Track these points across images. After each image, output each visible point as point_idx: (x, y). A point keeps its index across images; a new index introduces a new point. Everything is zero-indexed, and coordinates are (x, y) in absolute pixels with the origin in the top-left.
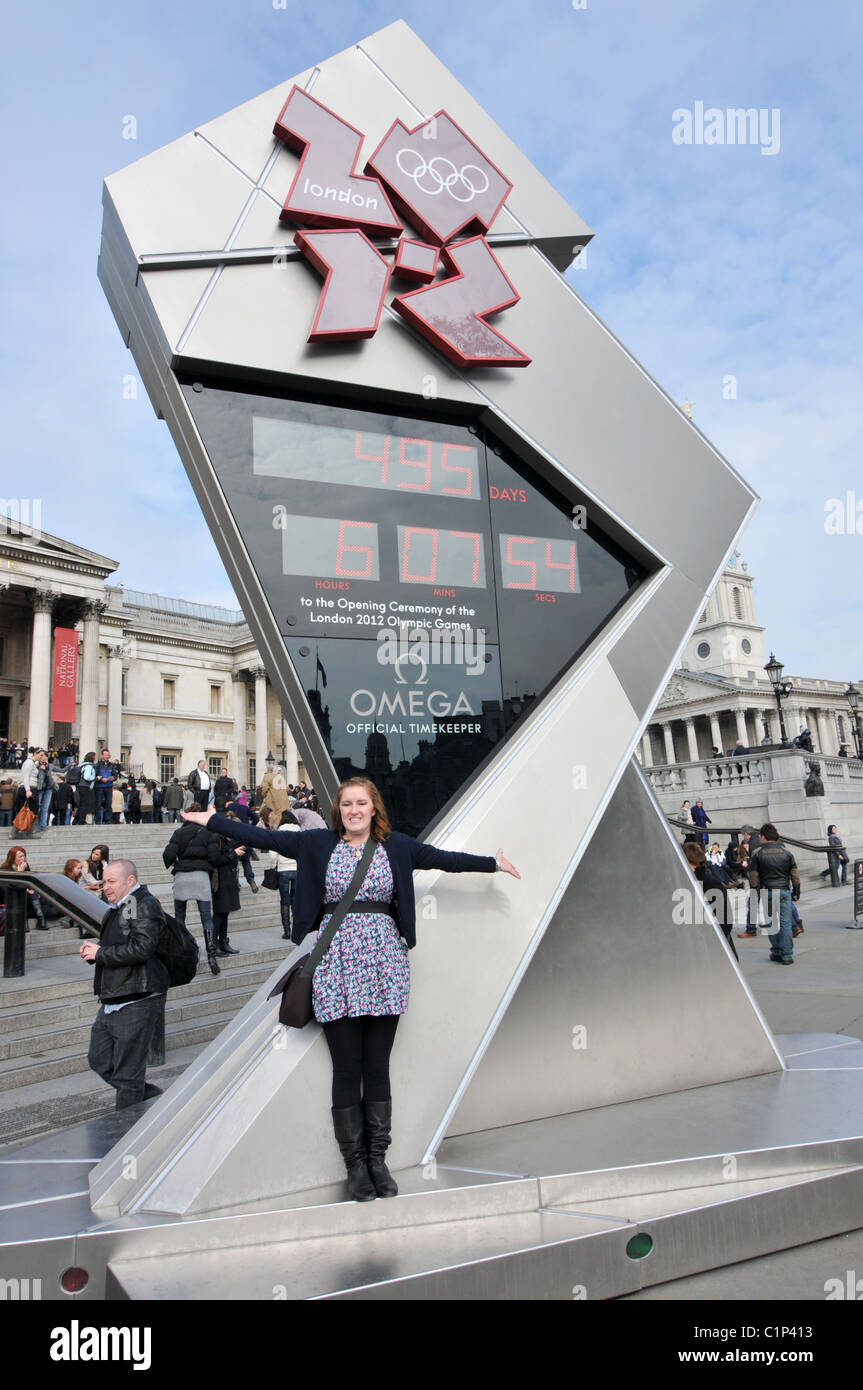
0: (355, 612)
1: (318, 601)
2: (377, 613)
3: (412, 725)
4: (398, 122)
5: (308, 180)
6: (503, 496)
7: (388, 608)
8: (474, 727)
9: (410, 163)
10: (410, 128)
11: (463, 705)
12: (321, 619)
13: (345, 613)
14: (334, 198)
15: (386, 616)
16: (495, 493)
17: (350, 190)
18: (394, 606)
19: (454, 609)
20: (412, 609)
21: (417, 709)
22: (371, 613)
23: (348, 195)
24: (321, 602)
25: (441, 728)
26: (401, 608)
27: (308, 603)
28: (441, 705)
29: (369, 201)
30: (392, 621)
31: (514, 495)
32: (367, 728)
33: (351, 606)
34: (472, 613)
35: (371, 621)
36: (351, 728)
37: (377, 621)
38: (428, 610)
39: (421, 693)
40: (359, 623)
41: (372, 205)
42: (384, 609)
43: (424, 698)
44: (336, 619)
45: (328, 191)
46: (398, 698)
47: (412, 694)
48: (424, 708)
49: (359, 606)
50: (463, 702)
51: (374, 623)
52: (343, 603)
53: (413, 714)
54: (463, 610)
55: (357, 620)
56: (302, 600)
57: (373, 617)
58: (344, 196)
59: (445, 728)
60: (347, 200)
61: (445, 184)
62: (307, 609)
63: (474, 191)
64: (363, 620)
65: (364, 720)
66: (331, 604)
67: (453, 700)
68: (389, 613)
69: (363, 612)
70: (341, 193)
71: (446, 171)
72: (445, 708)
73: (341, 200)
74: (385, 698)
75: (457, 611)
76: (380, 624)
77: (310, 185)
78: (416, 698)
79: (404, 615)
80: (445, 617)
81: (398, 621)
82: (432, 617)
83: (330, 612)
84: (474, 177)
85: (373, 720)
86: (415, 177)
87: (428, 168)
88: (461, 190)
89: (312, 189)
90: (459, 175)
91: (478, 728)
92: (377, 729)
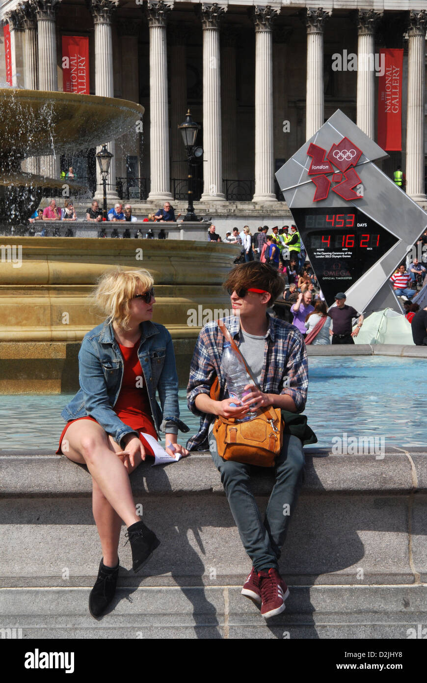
2: (329, 255)
3: (336, 278)
4: (334, 145)
5: (313, 165)
9: (337, 154)
10: (337, 145)
12: (318, 257)
13: (323, 255)
14: (318, 168)
20: (337, 253)
23: (322, 167)
24: (318, 253)
26: (335, 253)
27: (315, 254)
28: (343, 274)
31: (363, 225)
33: (324, 254)
34: (351, 253)
38: (341, 253)
41: (327, 168)
43: (339, 272)
44: (321, 257)
46: (334, 272)
47: (337, 271)
48: (339, 274)
49: (326, 254)
50: (348, 272)
52: (322, 253)
53: (337, 275)
54: (349, 253)
55: (325, 257)
59: (344, 278)
61: (345, 157)
62: (315, 255)
63: (352, 156)
64: (327, 256)
65: (326, 277)
66: (320, 254)
67: (346, 272)
68: (332, 254)
69: (327, 255)
70: (320, 167)
71: (344, 153)
74: (331, 272)
76: (330, 257)
79: (336, 255)
80: (345, 255)
81: (334, 256)
82: (342, 255)
83: (320, 255)
84: (352, 153)
85: (328, 276)
86: (337, 157)
87: (341, 154)
88: (348, 157)
89: (313, 167)
90: (349, 153)
91: (351, 278)
92: (329, 278)
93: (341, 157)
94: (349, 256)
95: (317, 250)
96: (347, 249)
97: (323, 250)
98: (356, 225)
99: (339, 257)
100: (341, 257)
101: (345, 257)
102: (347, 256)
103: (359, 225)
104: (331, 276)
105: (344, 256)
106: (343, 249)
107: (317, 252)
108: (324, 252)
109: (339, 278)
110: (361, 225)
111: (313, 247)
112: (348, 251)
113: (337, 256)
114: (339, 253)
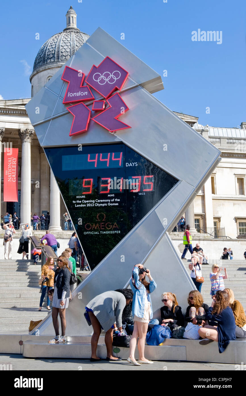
0: (87, 203)
1: (77, 201)
2: (92, 203)
3: (101, 232)
4: (94, 66)
5: (69, 93)
6: (130, 165)
7: (95, 201)
8: (118, 232)
9: (97, 77)
10: (97, 66)
11: (115, 226)
12: (78, 206)
13: (84, 204)
14: (76, 95)
15: (94, 203)
16: (127, 165)
17: (80, 92)
18: (97, 201)
19: (114, 200)
20: (102, 201)
21: (102, 227)
22: (91, 203)
23: (79, 93)
24: (78, 201)
25: (109, 232)
26: (99, 201)
27: (74, 202)
28: (110, 226)
29: (85, 93)
30: (96, 205)
31: (134, 164)
32: (89, 233)
33: (85, 202)
34: (119, 200)
35: (91, 205)
36: (85, 233)
37: (92, 205)
38: (106, 201)
39: (104, 223)
40: (87, 206)
41: (86, 94)
42: (94, 202)
43: (104, 225)
44: (82, 206)
45: (74, 94)
48: (105, 227)
49: (87, 201)
50: (115, 225)
51: (91, 206)
52: (83, 201)
53: (101, 229)
54: (116, 200)
55: (86, 205)
56: (73, 201)
57: (91, 204)
58: (78, 94)
59: (110, 232)
60: (79, 95)
61: (107, 80)
62: (75, 204)
63: (116, 79)
64: (88, 205)
66: (80, 202)
67: (113, 225)
68: (95, 202)
69: (88, 203)
70: (78, 93)
71: (107, 76)
72: (111, 227)
73: (77, 95)
74: (94, 225)
75: (115, 200)
76: (93, 206)
77: (70, 93)
78: (102, 225)
79: (100, 203)
80: (111, 202)
81: (98, 205)
82: (107, 203)
83: (80, 204)
84: (116, 74)
85: (91, 231)
86: (98, 81)
87: (102, 77)
88: (112, 80)
89: (70, 95)
90: (112, 76)
91: (119, 232)
92: (92, 233)
93: (102, 81)
94: (116, 204)
95: (77, 197)
96: (113, 195)
97: (83, 197)
98: (124, 165)
99: (103, 205)
100: (106, 205)
101: (112, 204)
102: (114, 204)
103: (128, 165)
104: (95, 230)
105: (110, 204)
106: (109, 196)
107: (76, 199)
108: (86, 199)
109: (105, 232)
110: (131, 165)
111: (71, 194)
112: (115, 198)
113: (101, 205)
114: (104, 201)
